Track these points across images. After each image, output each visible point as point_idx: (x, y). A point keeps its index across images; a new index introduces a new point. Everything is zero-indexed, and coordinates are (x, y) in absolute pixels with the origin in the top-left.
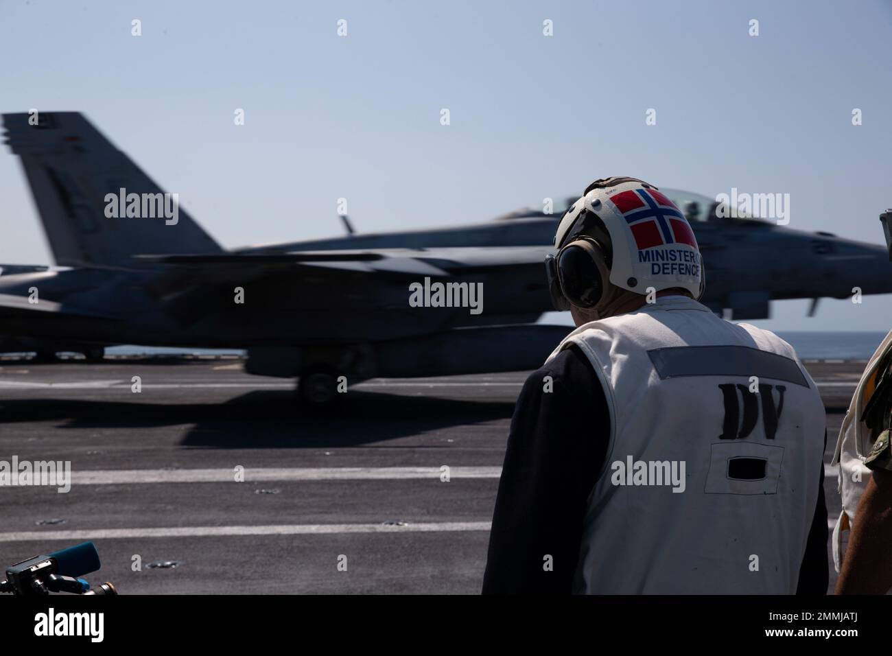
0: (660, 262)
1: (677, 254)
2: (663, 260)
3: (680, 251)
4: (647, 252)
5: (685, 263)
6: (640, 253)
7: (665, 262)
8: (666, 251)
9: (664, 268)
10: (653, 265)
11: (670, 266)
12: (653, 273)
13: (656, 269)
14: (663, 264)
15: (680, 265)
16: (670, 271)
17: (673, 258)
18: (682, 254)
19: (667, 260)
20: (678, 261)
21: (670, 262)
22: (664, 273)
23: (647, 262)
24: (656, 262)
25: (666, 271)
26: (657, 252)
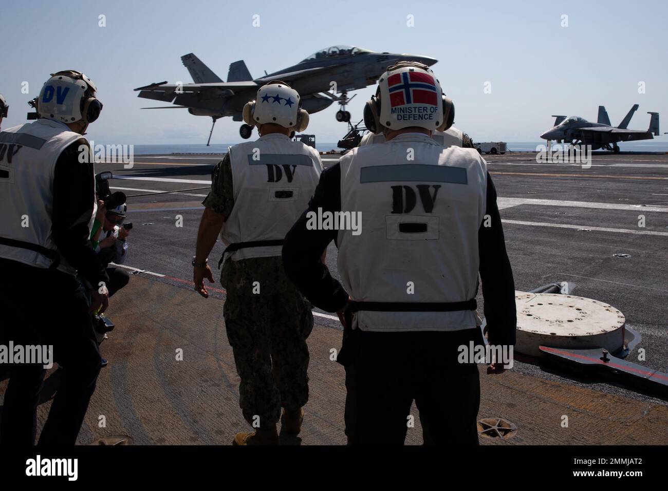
0: (402, 114)
1: (413, 110)
2: (404, 112)
3: (415, 108)
4: (396, 109)
5: (418, 113)
6: (392, 109)
7: (405, 114)
8: (406, 108)
9: (404, 117)
10: (398, 115)
11: (408, 116)
12: (398, 119)
13: (400, 117)
14: (404, 115)
15: (414, 115)
16: (408, 118)
17: (410, 111)
18: (417, 109)
19: (406, 112)
20: (413, 113)
21: (408, 113)
22: (404, 119)
23: (395, 114)
24: (399, 114)
25: (405, 118)
26: (401, 108)
